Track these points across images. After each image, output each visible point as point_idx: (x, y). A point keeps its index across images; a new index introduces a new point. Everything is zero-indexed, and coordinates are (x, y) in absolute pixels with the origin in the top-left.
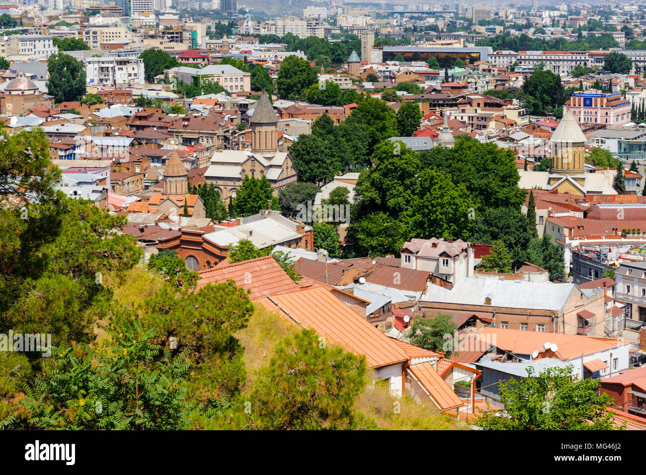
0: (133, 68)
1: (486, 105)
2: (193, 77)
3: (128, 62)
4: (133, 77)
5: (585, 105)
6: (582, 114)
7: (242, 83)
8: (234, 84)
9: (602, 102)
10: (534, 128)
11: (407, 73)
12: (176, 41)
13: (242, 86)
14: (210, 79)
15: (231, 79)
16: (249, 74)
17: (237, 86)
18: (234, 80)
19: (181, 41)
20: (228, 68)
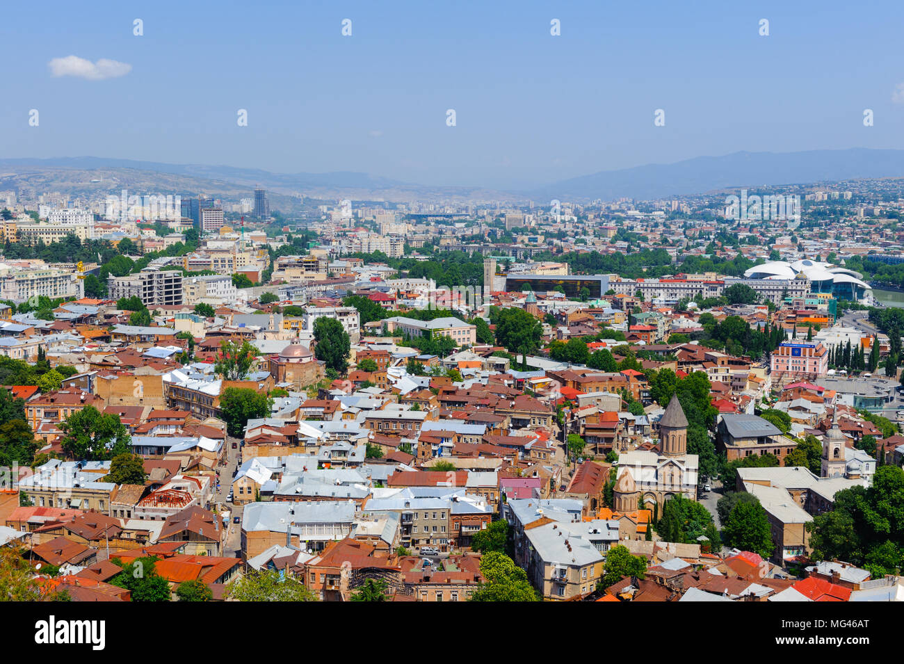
0: (354, 319)
1: (730, 362)
2: (422, 330)
3: (348, 313)
4: (353, 328)
5: (793, 354)
6: (790, 363)
7: (468, 336)
8: (462, 336)
9: (810, 352)
10: (799, 391)
11: (578, 312)
12: (313, 270)
13: (468, 338)
14: (440, 332)
15: (459, 331)
16: (475, 326)
17: (464, 339)
18: (462, 332)
19: (317, 270)
20: (453, 320)
